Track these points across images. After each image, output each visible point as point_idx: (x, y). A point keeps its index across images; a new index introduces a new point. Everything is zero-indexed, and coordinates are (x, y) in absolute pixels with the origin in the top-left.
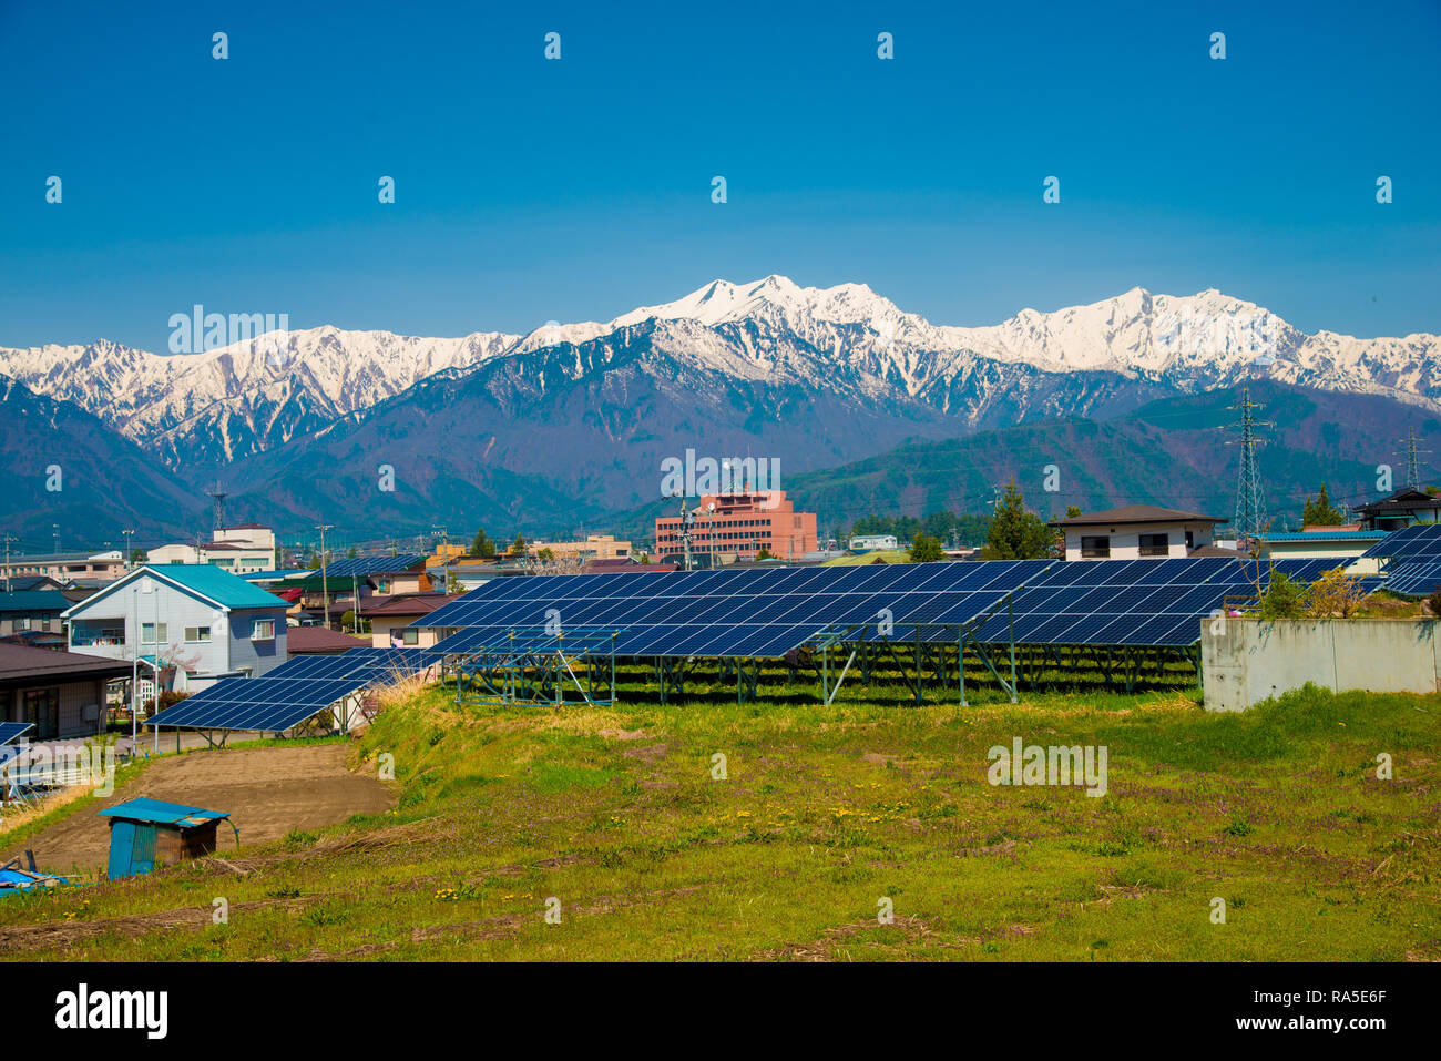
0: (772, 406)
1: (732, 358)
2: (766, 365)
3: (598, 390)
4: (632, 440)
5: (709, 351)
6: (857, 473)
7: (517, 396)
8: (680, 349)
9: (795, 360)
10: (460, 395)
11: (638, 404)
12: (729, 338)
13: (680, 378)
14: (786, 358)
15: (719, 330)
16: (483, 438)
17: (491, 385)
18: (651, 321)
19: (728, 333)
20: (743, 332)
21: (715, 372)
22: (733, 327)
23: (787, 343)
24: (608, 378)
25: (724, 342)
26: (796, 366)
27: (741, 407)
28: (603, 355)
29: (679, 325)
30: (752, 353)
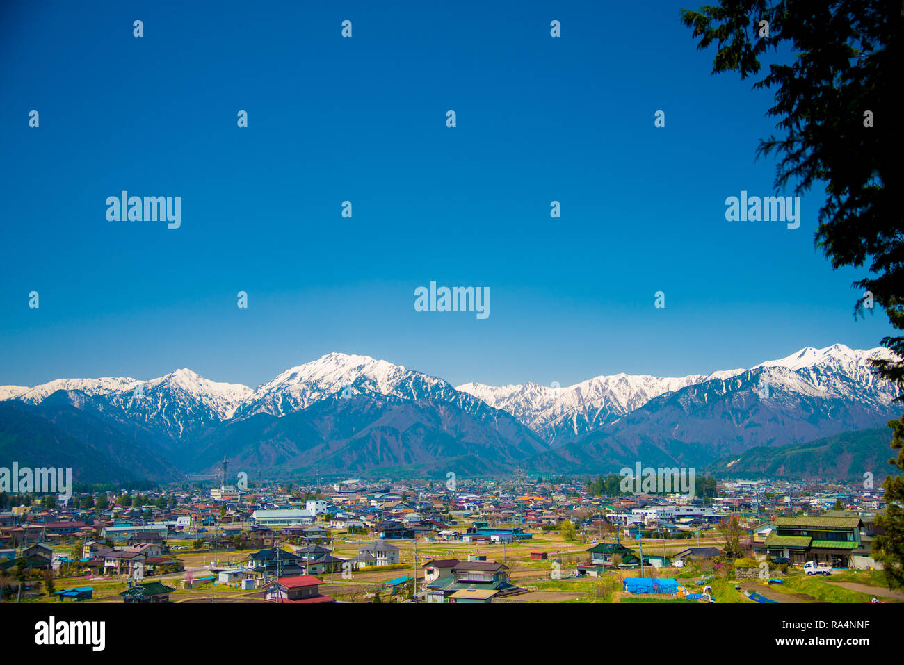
0: (826, 410)
1: (804, 385)
2: (822, 388)
3: (730, 402)
4: (746, 427)
5: (793, 382)
6: (815, 446)
7: (693, 405)
8: (775, 381)
9: (839, 385)
10: (665, 406)
11: (750, 409)
12: (804, 376)
13: (774, 395)
14: (835, 385)
15: (798, 372)
16: (674, 424)
17: (680, 400)
18: (761, 367)
19: (803, 373)
20: (811, 372)
21: (794, 392)
22: (806, 369)
23: (836, 378)
24: (735, 397)
25: (800, 378)
26: (840, 389)
27: (809, 411)
28: (736, 385)
29: (776, 370)
30: (816, 382)
